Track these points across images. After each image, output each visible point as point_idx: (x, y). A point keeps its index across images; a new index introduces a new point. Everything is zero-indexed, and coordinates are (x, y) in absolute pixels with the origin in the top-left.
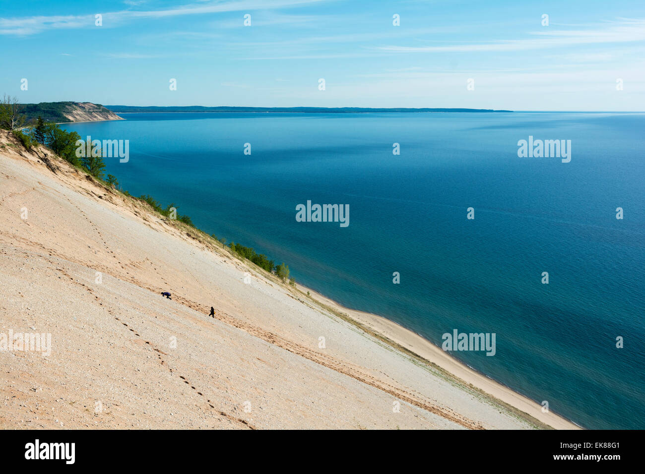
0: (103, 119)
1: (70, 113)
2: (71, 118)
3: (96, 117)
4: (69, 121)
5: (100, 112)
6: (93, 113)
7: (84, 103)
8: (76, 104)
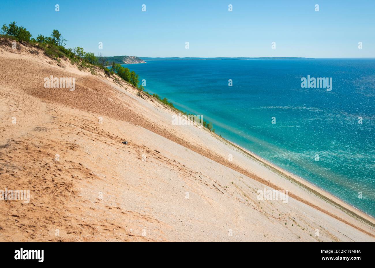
0: (139, 63)
1: (125, 60)
2: (126, 62)
3: (135, 62)
4: (125, 63)
5: (137, 60)
6: (135, 61)
7: (131, 56)
8: (128, 57)
